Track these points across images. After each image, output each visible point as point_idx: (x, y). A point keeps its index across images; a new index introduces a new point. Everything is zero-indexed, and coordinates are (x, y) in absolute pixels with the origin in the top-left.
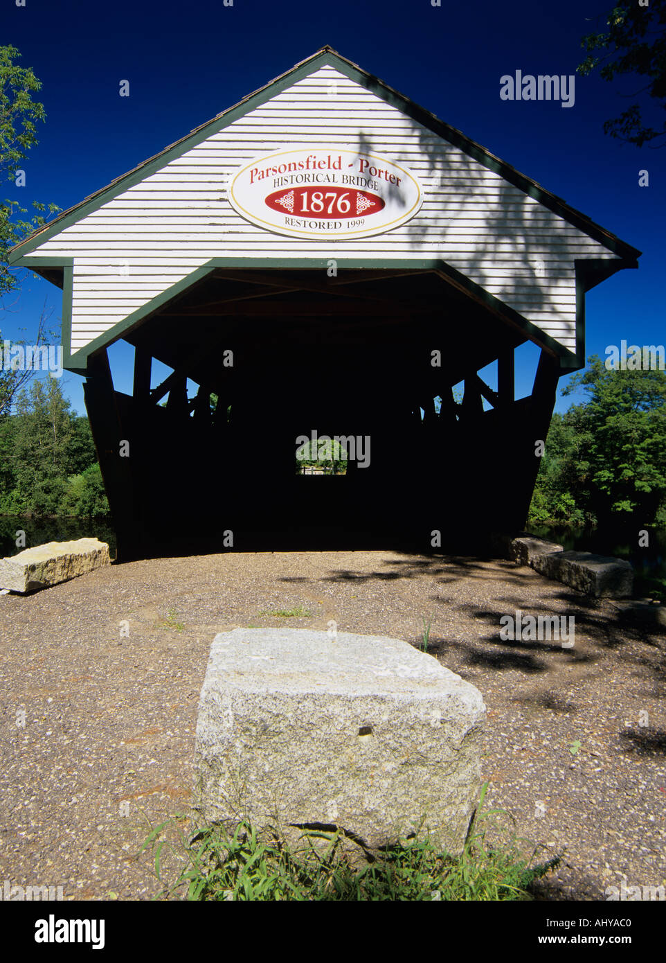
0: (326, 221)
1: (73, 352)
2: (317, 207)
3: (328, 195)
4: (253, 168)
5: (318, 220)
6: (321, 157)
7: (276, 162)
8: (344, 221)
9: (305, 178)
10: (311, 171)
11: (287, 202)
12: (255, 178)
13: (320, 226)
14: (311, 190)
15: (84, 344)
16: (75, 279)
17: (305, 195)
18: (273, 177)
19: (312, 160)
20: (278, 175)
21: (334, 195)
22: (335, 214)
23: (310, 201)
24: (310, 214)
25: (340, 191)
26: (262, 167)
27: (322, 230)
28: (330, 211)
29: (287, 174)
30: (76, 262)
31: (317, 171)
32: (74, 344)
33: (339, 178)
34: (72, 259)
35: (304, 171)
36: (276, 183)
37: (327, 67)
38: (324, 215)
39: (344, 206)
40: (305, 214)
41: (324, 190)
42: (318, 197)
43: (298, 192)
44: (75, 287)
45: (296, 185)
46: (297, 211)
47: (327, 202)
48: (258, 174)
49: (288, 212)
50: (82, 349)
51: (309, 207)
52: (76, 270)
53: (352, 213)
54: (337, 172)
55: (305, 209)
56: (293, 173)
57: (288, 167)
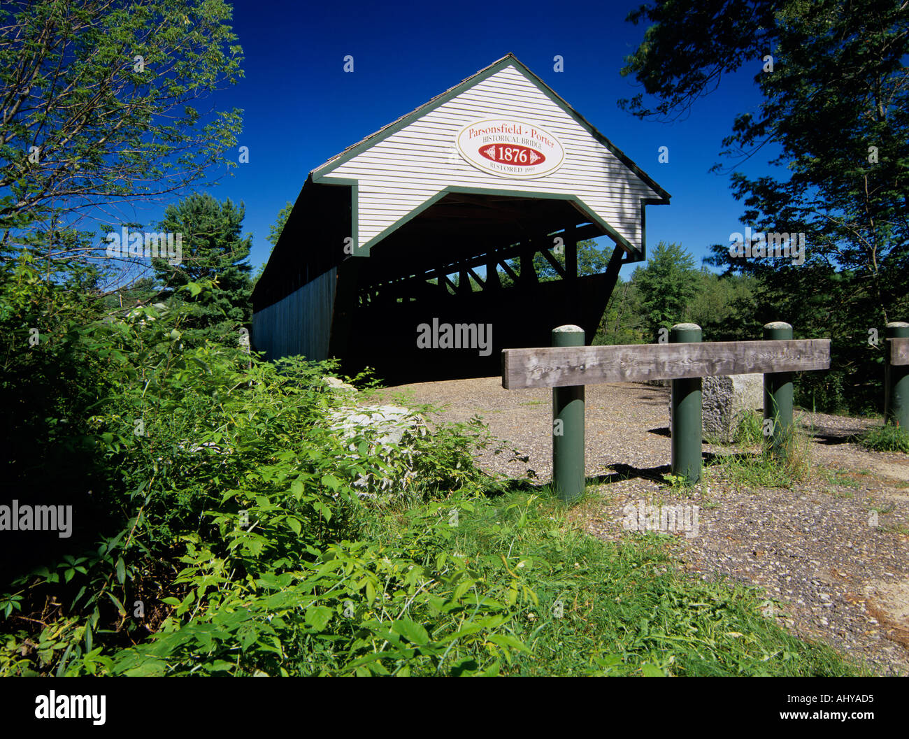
0: (513, 166)
1: (360, 245)
2: (508, 157)
3: (514, 150)
4: (470, 128)
5: (509, 166)
6: (510, 125)
7: (484, 126)
8: (524, 167)
9: (501, 138)
10: (504, 134)
11: (491, 152)
12: (472, 135)
13: (510, 169)
14: (505, 146)
15: (367, 240)
16: (360, 195)
17: (501, 149)
18: (483, 135)
19: (504, 127)
20: (485, 135)
21: (518, 150)
22: (519, 163)
23: (504, 153)
24: (505, 162)
25: (521, 148)
26: (476, 128)
27: (511, 173)
28: (515, 161)
29: (490, 134)
30: (360, 182)
31: (508, 134)
32: (360, 239)
33: (520, 140)
34: (357, 181)
35: (500, 134)
36: (484, 139)
37: (511, 66)
38: (512, 163)
39: (523, 158)
40: (501, 161)
41: (513, 147)
42: (509, 151)
43: (498, 146)
44: (360, 200)
45: (496, 142)
46: (497, 159)
47: (514, 154)
48: (474, 133)
49: (492, 160)
50: (367, 244)
51: (504, 157)
52: (360, 189)
53: (528, 163)
54: (519, 136)
55: (501, 158)
56: (494, 134)
57: (491, 130)
